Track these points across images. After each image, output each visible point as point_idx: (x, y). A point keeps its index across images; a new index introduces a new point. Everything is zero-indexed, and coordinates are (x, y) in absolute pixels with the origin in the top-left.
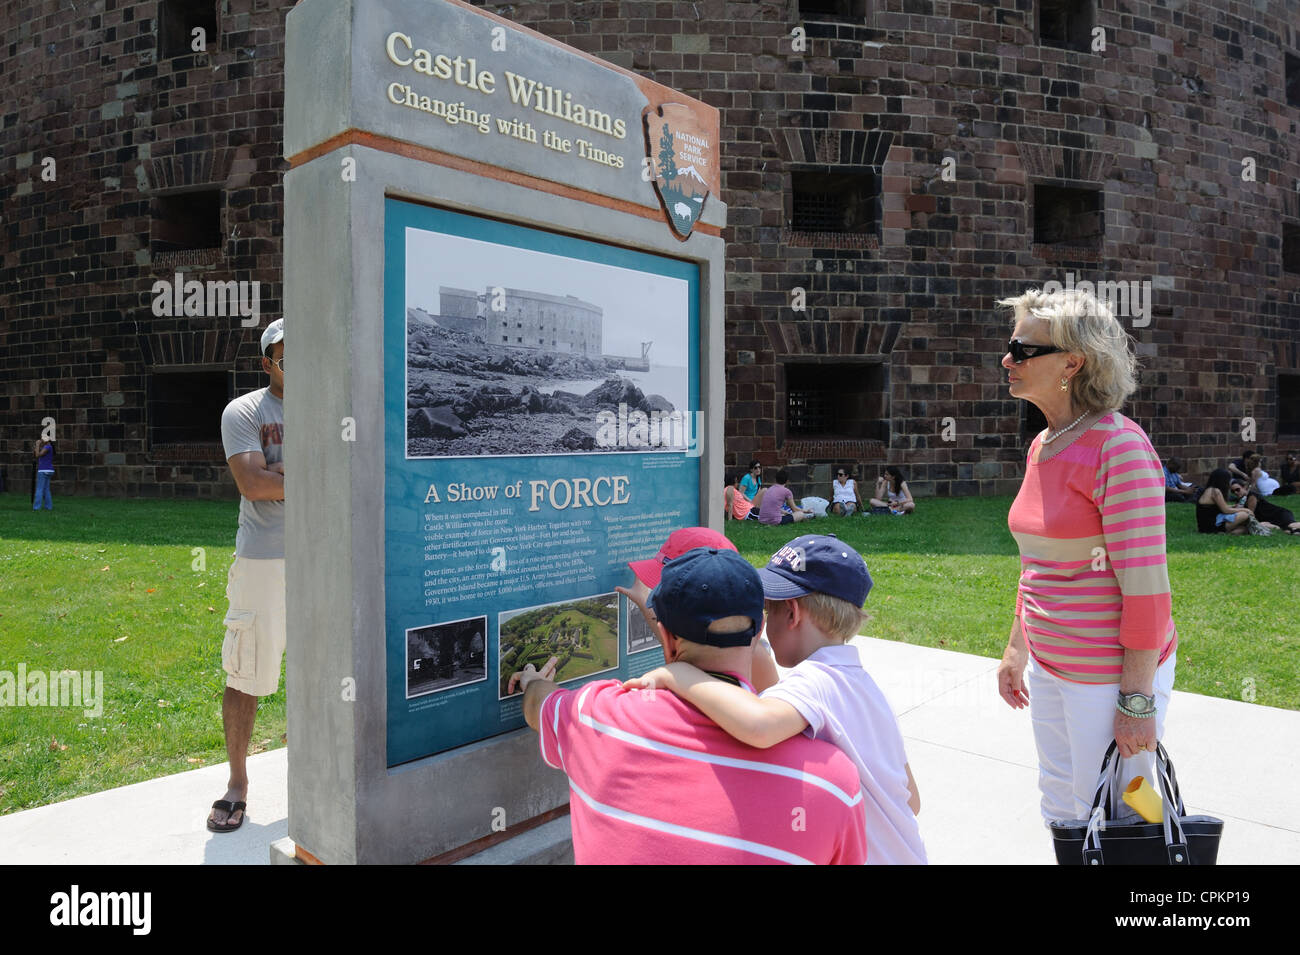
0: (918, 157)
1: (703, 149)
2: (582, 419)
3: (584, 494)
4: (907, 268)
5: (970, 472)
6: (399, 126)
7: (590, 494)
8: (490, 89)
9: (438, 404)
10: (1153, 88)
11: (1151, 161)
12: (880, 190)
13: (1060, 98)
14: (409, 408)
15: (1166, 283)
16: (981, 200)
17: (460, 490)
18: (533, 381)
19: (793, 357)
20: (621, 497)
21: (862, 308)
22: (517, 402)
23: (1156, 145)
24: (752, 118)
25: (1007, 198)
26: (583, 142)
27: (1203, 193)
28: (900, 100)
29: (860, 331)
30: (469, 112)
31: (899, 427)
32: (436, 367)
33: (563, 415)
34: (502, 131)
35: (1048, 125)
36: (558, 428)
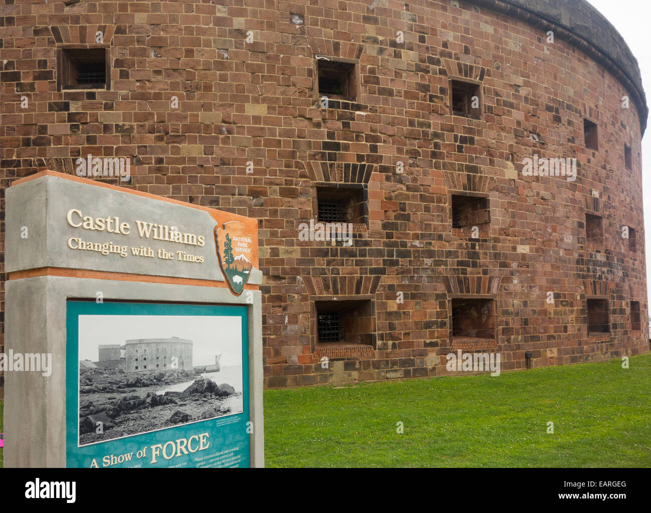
0: (388, 179)
1: (248, 243)
2: (181, 405)
3: (183, 448)
4: (383, 243)
5: (422, 362)
6: (74, 261)
7: (186, 447)
8: (127, 232)
9: (98, 412)
10: (514, 139)
11: (514, 180)
12: (367, 197)
13: (464, 145)
14: (80, 417)
15: (524, 249)
16: (423, 204)
17: (110, 459)
18: (152, 389)
19: (320, 297)
20: (204, 445)
21: (359, 267)
22: (144, 402)
23: (517, 171)
24: (293, 155)
25: (437, 203)
26: (180, 252)
27: (543, 198)
28: (377, 145)
29: (358, 281)
30: (115, 247)
31: (382, 337)
32: (96, 391)
33: (170, 405)
34: (134, 254)
35: (458, 161)
36: (167, 413)
